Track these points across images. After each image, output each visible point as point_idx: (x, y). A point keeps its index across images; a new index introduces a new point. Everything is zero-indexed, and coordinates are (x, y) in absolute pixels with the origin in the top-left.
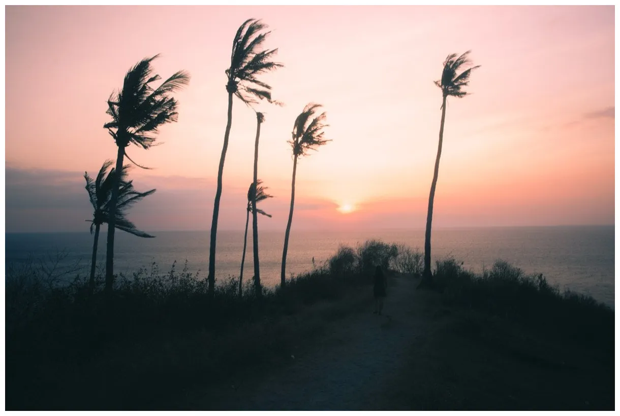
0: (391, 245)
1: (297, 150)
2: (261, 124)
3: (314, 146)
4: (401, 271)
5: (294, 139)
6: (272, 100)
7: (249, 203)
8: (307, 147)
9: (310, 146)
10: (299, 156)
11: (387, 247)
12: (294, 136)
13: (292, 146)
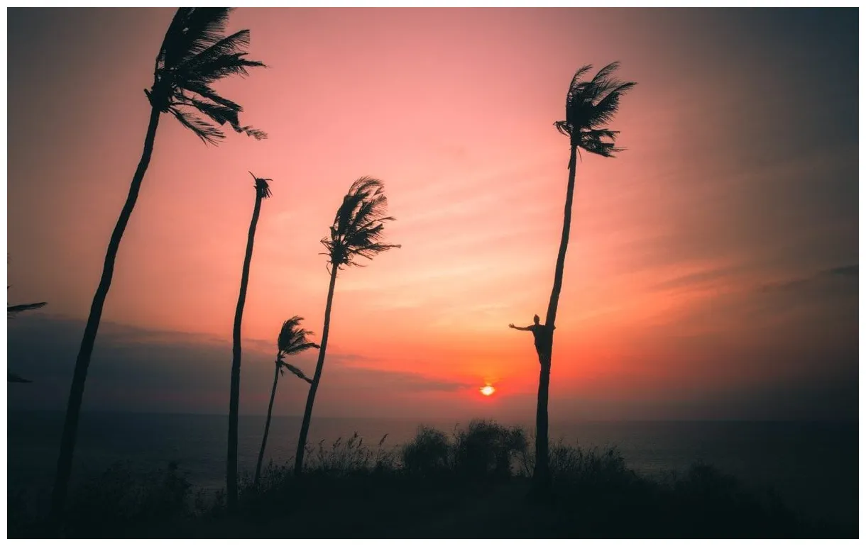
0: (511, 430)
1: (339, 256)
2: (264, 201)
3: (369, 252)
4: (527, 476)
5: (333, 237)
6: (242, 126)
7: (280, 352)
8: (356, 252)
9: (361, 252)
10: (340, 265)
11: (504, 433)
12: (334, 233)
13: (330, 249)
